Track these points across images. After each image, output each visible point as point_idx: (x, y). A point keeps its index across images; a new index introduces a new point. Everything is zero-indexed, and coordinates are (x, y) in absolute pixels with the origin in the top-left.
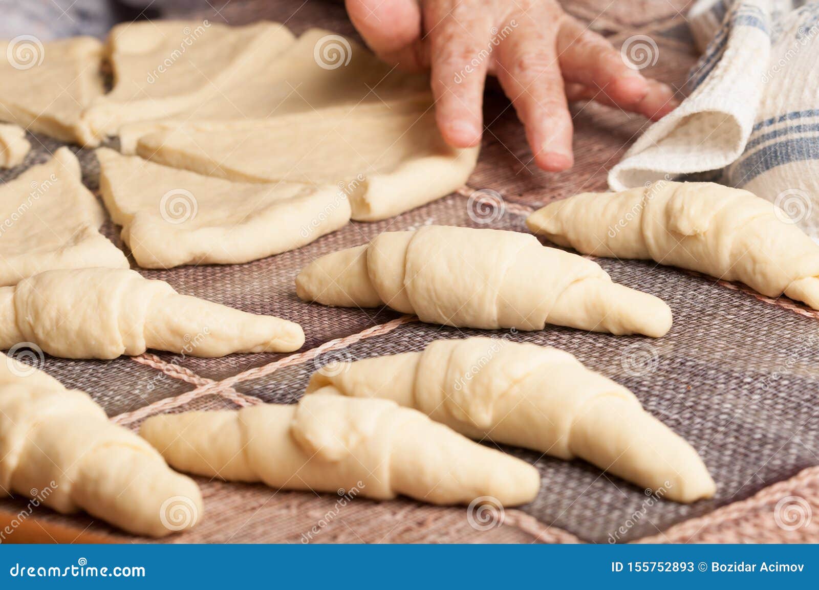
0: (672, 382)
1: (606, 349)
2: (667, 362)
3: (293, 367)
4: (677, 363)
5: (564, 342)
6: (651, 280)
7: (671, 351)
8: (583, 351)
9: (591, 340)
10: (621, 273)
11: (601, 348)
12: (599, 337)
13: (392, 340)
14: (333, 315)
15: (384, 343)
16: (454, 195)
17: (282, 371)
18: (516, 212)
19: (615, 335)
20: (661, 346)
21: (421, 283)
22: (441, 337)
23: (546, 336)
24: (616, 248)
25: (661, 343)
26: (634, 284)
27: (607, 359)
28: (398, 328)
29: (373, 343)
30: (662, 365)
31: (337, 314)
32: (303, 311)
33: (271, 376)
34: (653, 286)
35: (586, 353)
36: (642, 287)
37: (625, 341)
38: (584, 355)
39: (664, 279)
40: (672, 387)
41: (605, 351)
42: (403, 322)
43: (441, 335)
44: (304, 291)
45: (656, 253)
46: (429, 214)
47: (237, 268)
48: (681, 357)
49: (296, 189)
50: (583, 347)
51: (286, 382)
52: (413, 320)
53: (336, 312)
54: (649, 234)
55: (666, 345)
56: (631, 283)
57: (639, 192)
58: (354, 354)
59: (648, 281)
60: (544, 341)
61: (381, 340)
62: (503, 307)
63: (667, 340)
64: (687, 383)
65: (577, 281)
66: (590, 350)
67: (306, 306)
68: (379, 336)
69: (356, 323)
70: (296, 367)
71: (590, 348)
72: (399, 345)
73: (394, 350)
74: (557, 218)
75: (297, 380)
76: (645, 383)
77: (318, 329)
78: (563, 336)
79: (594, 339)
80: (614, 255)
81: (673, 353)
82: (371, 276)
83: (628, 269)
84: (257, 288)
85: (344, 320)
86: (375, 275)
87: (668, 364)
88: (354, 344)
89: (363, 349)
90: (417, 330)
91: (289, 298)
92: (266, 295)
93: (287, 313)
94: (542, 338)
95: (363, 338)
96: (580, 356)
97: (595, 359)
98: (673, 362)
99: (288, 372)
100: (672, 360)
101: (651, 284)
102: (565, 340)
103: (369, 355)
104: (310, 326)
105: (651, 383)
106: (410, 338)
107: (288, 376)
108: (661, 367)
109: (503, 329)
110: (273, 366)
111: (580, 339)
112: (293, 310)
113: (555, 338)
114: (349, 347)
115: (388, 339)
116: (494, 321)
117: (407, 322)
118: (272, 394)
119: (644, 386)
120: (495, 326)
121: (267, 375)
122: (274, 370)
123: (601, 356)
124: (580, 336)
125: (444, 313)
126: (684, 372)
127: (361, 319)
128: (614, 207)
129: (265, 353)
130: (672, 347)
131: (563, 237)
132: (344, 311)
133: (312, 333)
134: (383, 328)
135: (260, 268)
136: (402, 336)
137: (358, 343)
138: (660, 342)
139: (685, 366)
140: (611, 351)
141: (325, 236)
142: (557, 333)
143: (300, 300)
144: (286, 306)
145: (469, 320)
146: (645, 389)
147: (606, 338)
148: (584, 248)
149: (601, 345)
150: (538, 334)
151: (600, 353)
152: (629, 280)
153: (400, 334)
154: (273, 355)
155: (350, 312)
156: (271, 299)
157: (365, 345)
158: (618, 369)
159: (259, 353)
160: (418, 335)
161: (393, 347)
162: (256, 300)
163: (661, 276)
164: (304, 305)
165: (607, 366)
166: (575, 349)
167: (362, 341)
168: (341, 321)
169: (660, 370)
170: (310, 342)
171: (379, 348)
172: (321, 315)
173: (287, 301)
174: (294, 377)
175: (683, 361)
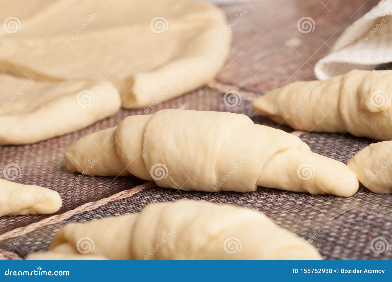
0: (355, 233)
1: (304, 206)
2: (353, 216)
3: (50, 226)
4: (361, 217)
5: (271, 200)
6: (347, 149)
7: (357, 207)
8: (286, 208)
9: (293, 199)
10: (324, 144)
11: (301, 205)
12: (300, 196)
13: (134, 202)
14: (92, 183)
15: (126, 205)
16: (205, 87)
17: (40, 230)
18: (250, 99)
19: (312, 195)
20: (349, 203)
21: (155, 156)
22: (173, 199)
23: (257, 196)
24: (320, 124)
25: (349, 201)
26: (334, 152)
27: (304, 214)
28: (140, 192)
29: (118, 205)
30: (348, 219)
31: (95, 182)
32: (70, 180)
33: (31, 234)
34: (348, 154)
35: (287, 210)
36: (340, 154)
37: (320, 199)
38: (286, 211)
39: (358, 148)
40: (354, 237)
41: (303, 208)
42: (145, 187)
43: (173, 197)
44: (71, 164)
45: (351, 128)
46: (183, 102)
47: (27, 148)
48: (364, 211)
49: (79, 86)
50: (286, 204)
51: (41, 239)
52: (153, 186)
53: (95, 180)
54: (345, 112)
55: (353, 202)
56: (331, 151)
57: (337, 79)
58: (101, 214)
59: (345, 149)
60: (255, 200)
61: (125, 202)
62: (221, 174)
63: (355, 197)
64: (367, 234)
65: (280, 151)
66: (291, 207)
67: (72, 176)
68: (124, 200)
69: (109, 189)
70: (52, 227)
71: (291, 206)
72: (138, 206)
73: (133, 211)
74: (275, 102)
75: (50, 237)
76: (333, 234)
77: (77, 194)
78: (271, 196)
79: (295, 198)
80: (319, 129)
81: (358, 208)
82: (118, 152)
83: (330, 141)
84: (39, 163)
85: (99, 186)
86: (121, 152)
87: (354, 218)
88: (103, 206)
89: (109, 210)
90: (155, 194)
91: (61, 170)
92: (44, 168)
93: (56, 182)
94: (254, 198)
95: (111, 201)
96: (283, 212)
97: (294, 214)
98: (357, 216)
99: (45, 230)
100: (357, 214)
101: (347, 152)
102: (272, 199)
103: (113, 214)
104: (72, 192)
105: (338, 233)
106: (148, 200)
107: (44, 234)
108: (347, 221)
109: (223, 191)
110: (35, 226)
111: (284, 198)
112: (62, 180)
113: (264, 197)
114: (99, 208)
115: (131, 201)
116: (215, 186)
117: (148, 187)
118: (27, 249)
119: (332, 237)
120: (216, 189)
121: (27, 234)
122: (34, 229)
123: (300, 212)
124: (285, 195)
125: (174, 180)
126: (366, 224)
127: (113, 185)
128: (317, 92)
129: (31, 215)
130: (358, 203)
131: (280, 116)
132: (102, 179)
133: (72, 198)
134: (129, 192)
135: (45, 146)
136: (142, 199)
137: (106, 205)
138: (349, 199)
139: (367, 219)
140: (308, 208)
141: (101, 121)
142: (266, 193)
143: (69, 172)
144: (58, 176)
145: (194, 185)
146: (332, 239)
147: (306, 197)
148: (296, 125)
149: (301, 203)
150: (251, 195)
151: (299, 209)
152: (330, 149)
153: (141, 197)
154: (37, 217)
155: (106, 180)
156: (47, 171)
157: (111, 207)
158: (312, 223)
159: (26, 216)
160: (155, 198)
161: (133, 208)
162: (35, 172)
163: (355, 145)
164: (72, 175)
165: (303, 220)
166: (279, 206)
167: (110, 203)
168: (97, 188)
169: (346, 223)
170: (69, 205)
171: (122, 209)
172: (83, 183)
173: (59, 172)
174: (48, 235)
175: (366, 215)
